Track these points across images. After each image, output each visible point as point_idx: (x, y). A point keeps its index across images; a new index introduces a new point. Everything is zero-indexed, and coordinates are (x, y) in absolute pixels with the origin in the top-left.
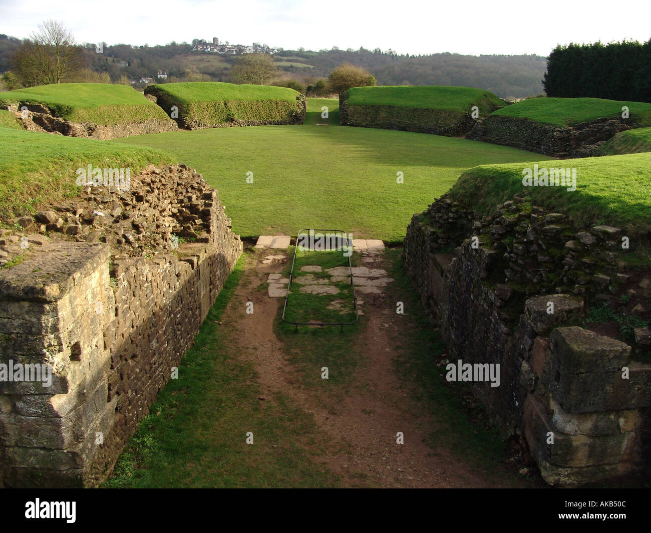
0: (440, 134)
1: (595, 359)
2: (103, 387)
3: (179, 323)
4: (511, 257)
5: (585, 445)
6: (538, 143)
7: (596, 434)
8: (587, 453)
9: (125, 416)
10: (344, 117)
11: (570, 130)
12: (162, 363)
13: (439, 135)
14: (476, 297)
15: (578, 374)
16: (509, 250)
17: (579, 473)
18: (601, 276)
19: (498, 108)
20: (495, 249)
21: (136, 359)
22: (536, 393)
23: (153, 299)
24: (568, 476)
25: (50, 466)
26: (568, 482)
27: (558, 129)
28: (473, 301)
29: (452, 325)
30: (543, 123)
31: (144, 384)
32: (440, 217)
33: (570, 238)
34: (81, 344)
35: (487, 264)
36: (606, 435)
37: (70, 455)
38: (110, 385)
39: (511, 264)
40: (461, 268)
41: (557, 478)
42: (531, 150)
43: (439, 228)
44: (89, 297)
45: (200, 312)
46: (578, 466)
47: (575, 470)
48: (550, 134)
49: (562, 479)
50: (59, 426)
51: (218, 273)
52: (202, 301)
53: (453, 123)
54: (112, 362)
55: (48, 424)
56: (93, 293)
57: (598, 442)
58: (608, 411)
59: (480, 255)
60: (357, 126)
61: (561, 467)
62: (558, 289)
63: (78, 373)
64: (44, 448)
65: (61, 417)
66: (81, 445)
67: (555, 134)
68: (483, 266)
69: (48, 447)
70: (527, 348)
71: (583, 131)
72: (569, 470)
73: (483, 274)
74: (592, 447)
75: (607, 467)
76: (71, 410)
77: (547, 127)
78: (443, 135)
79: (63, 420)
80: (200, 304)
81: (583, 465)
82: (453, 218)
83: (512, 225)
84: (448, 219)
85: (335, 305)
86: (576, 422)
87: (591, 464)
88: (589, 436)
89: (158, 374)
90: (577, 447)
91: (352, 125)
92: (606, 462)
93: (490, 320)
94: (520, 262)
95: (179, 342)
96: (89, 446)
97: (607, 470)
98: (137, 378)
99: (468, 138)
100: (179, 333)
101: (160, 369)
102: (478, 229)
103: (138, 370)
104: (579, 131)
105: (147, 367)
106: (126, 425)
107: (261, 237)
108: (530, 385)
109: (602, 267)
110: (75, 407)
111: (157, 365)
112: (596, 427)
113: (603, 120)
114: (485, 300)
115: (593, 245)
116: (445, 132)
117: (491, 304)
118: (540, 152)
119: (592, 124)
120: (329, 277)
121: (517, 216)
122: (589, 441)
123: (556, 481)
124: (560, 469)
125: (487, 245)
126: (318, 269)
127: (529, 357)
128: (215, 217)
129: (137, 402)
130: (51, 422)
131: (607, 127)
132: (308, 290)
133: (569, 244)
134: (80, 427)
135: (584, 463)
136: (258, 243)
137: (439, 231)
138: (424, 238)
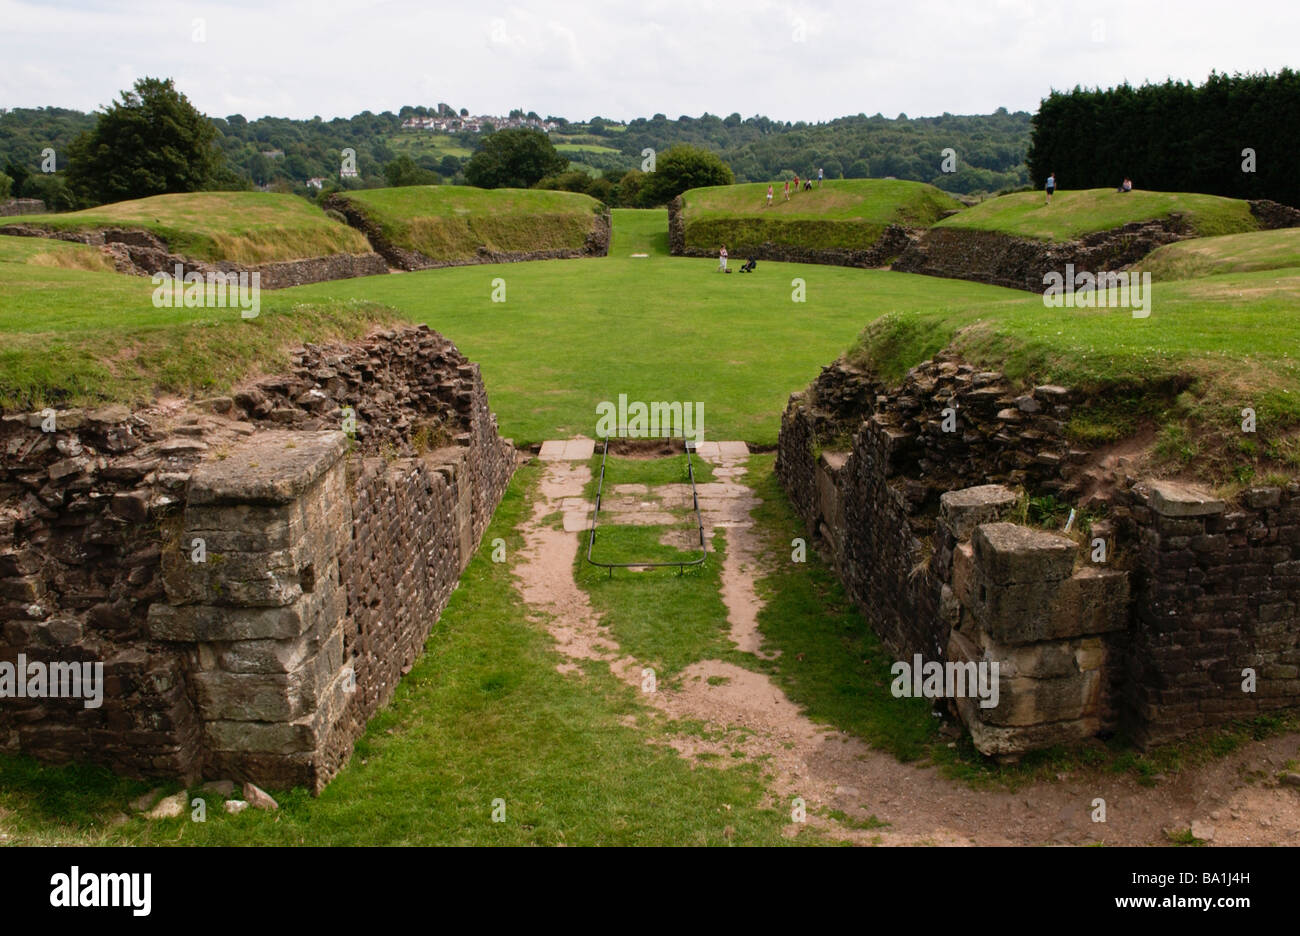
0: (846, 263)
1: (1028, 562)
2: (337, 637)
3: (431, 566)
4: (927, 441)
5: (1029, 691)
6: (1020, 272)
7: (1045, 676)
8: (1033, 704)
9: (365, 690)
10: (678, 242)
11: (1075, 247)
12: (410, 621)
13: (845, 265)
14: (881, 506)
15: (1007, 586)
16: (923, 430)
17: (1024, 736)
18: (1048, 455)
19: (949, 215)
20: (906, 430)
21: (378, 608)
22: (962, 629)
23: (398, 522)
24: (1010, 739)
25: (269, 748)
26: (1010, 749)
27: (1055, 246)
28: (876, 513)
29: (851, 557)
30: (1026, 236)
31: (388, 646)
32: (831, 394)
33: (1006, 406)
34: (315, 568)
35: (892, 454)
36: (1058, 676)
37: (298, 730)
38: (346, 637)
39: (927, 451)
40: (859, 466)
41: (994, 744)
42: (1008, 285)
43: (830, 411)
44: (323, 504)
45: (459, 551)
46: (1023, 724)
47: (1018, 730)
48: (1040, 256)
49: (1002, 745)
50: (283, 685)
51: (483, 494)
52: (461, 536)
53: (871, 244)
54: (349, 604)
55: (267, 684)
56: (326, 500)
57: (1048, 687)
58: (1058, 641)
59: (883, 442)
60: (702, 256)
61: (998, 726)
62: (990, 478)
63: (310, 608)
64: (260, 722)
65: (287, 673)
66: (312, 717)
67: (1049, 254)
68: (887, 457)
69: (266, 719)
70: (946, 564)
71: (1099, 248)
72: (1011, 731)
73: (887, 470)
74: (1040, 695)
75: (1065, 725)
76: (300, 664)
77: (1034, 243)
78: (853, 266)
79: (290, 677)
80: (459, 541)
81: (1029, 723)
82: (850, 395)
83: (928, 394)
84: (843, 395)
85: (670, 539)
86: (1015, 660)
87: (1041, 720)
88: (1033, 678)
89: (406, 636)
90: (1019, 695)
91: (691, 255)
92: (1062, 717)
93: (899, 535)
94: (940, 447)
95: (431, 593)
96: (322, 720)
97: (1065, 730)
98: (378, 635)
99: (896, 268)
100: (431, 579)
101: (408, 630)
102: (882, 405)
103: (380, 624)
104: (1092, 249)
105: (392, 622)
106: (365, 703)
107: (545, 443)
108: (954, 617)
109: (1050, 443)
110: (305, 659)
111: (404, 622)
112: (1042, 664)
113: (1134, 227)
114: (892, 507)
115: (1037, 412)
116: (856, 260)
117: (900, 512)
118: (1023, 288)
119: (1114, 233)
120: (659, 499)
121: (935, 381)
122: (1035, 686)
123: (993, 749)
124: (998, 730)
125: (893, 426)
126: (642, 489)
127: (950, 578)
128: (478, 406)
129: (379, 671)
130: (273, 680)
131: (1140, 239)
132: (627, 520)
133: (1004, 414)
134: (311, 689)
135: (1030, 721)
136: (542, 451)
137: (828, 416)
138: (806, 429)
